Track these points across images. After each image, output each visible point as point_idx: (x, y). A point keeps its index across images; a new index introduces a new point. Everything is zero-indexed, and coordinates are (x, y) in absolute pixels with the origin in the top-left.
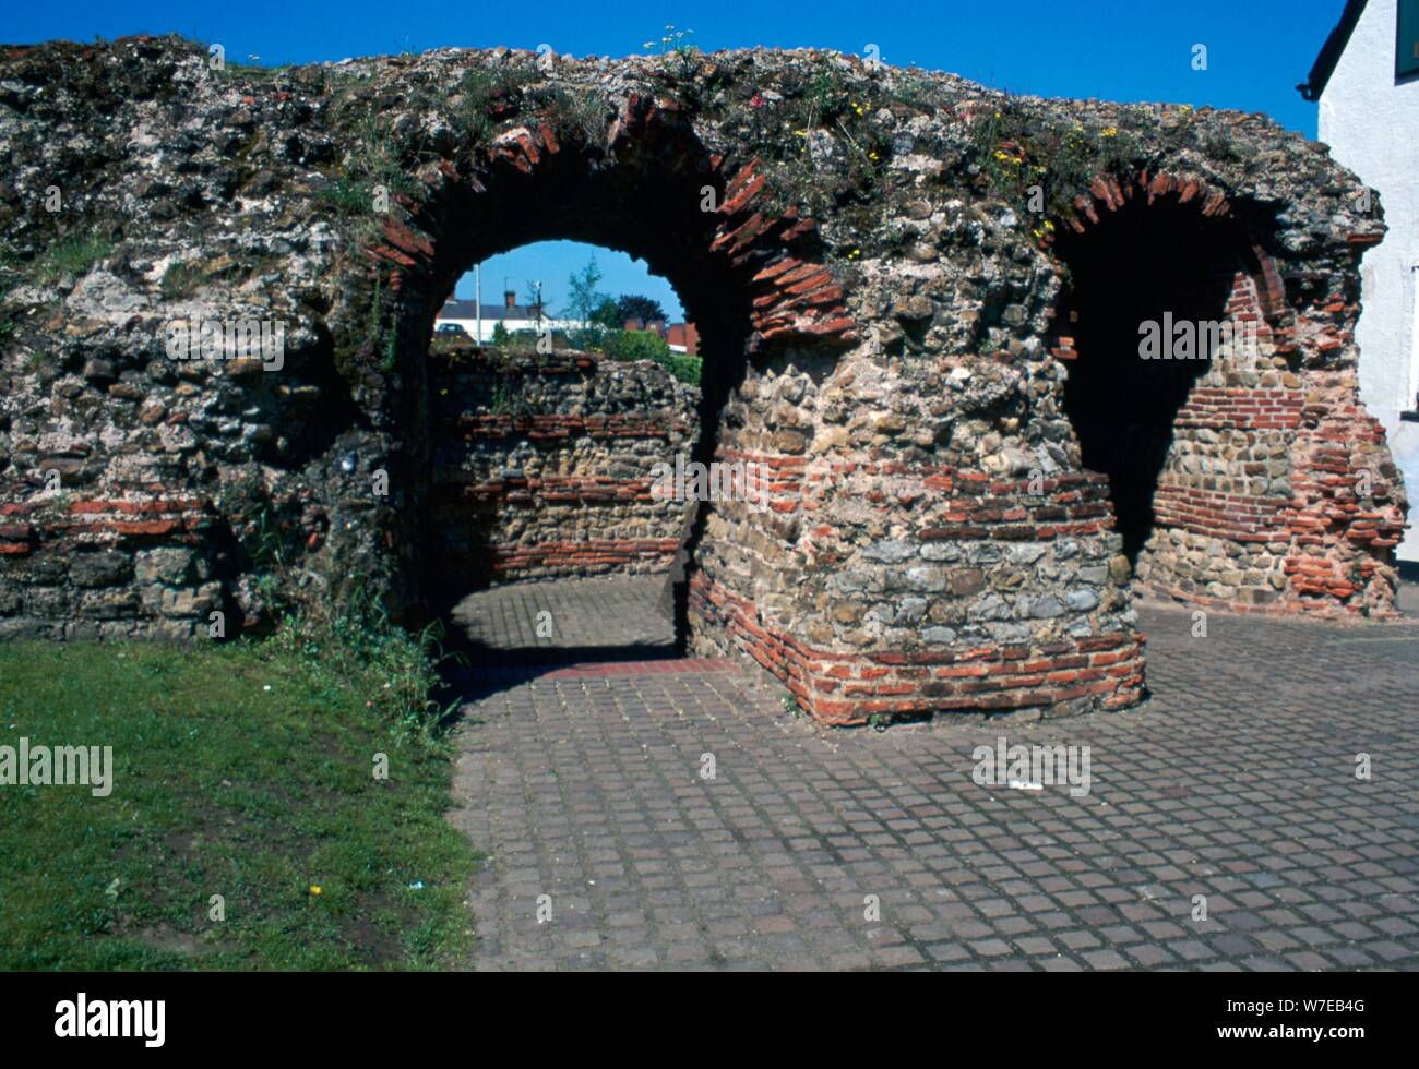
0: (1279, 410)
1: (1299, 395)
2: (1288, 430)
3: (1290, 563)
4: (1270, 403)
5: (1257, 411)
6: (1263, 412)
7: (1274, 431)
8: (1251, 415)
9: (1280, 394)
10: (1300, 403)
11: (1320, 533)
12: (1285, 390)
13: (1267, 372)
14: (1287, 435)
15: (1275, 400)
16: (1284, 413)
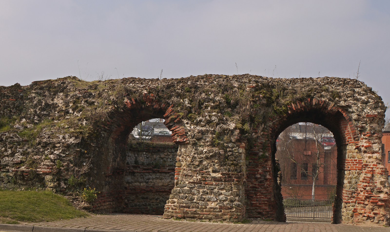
0: (356, 165)
1: (361, 160)
2: (358, 171)
3: (355, 209)
4: (353, 163)
5: (351, 165)
6: (352, 166)
7: (355, 171)
8: (350, 166)
9: (356, 160)
10: (362, 163)
11: (363, 201)
12: (358, 159)
13: (354, 154)
14: (358, 172)
15: (355, 162)
16: (357, 166)
